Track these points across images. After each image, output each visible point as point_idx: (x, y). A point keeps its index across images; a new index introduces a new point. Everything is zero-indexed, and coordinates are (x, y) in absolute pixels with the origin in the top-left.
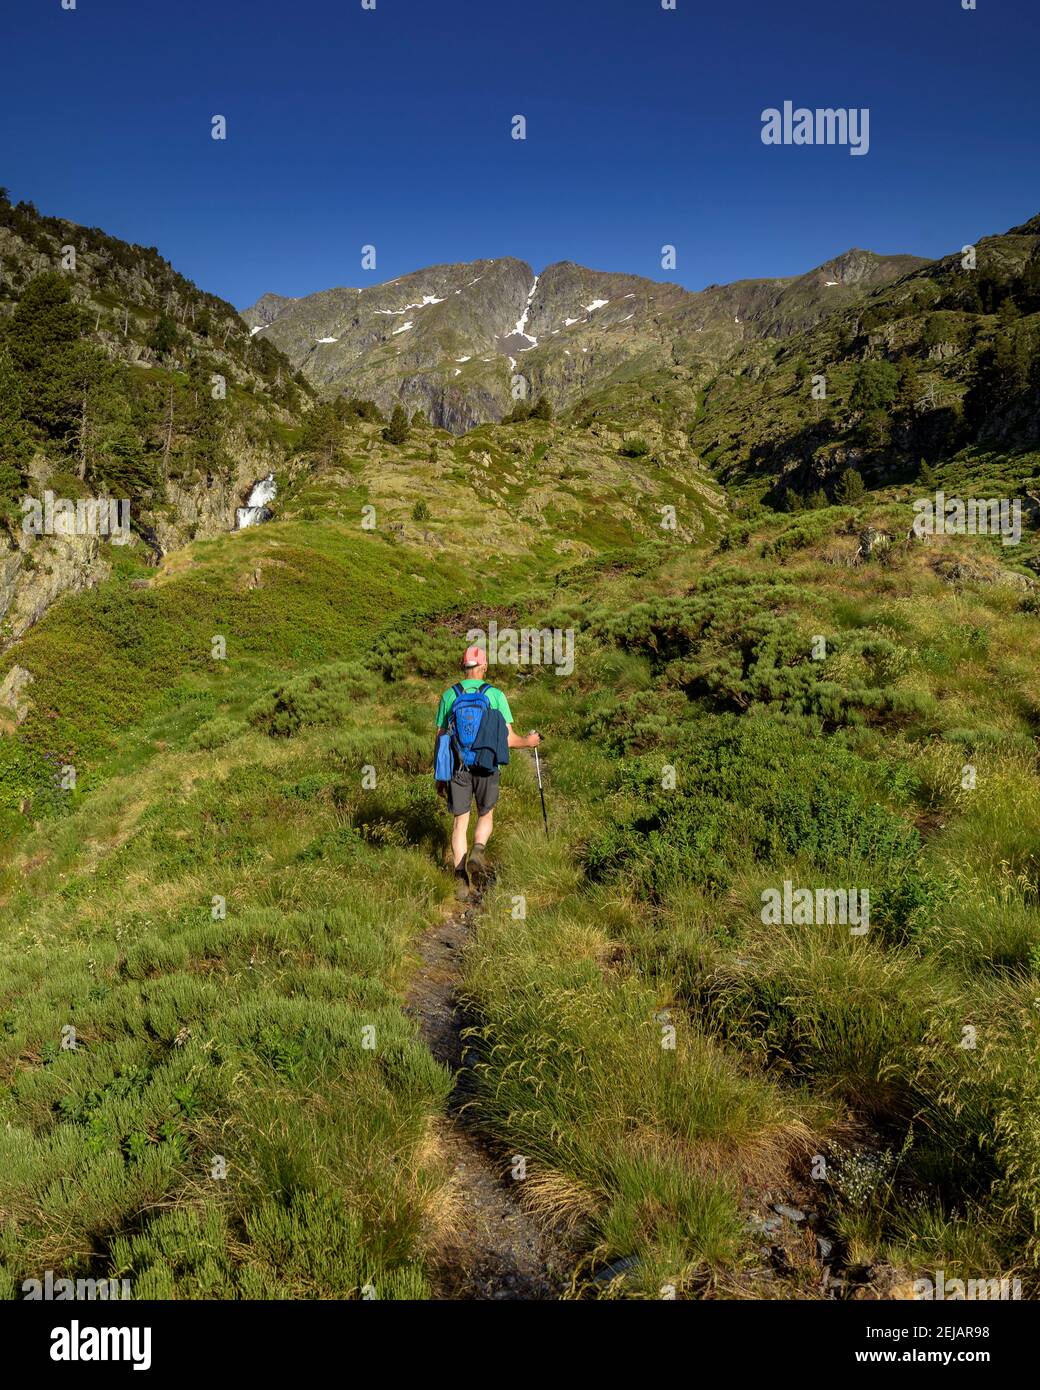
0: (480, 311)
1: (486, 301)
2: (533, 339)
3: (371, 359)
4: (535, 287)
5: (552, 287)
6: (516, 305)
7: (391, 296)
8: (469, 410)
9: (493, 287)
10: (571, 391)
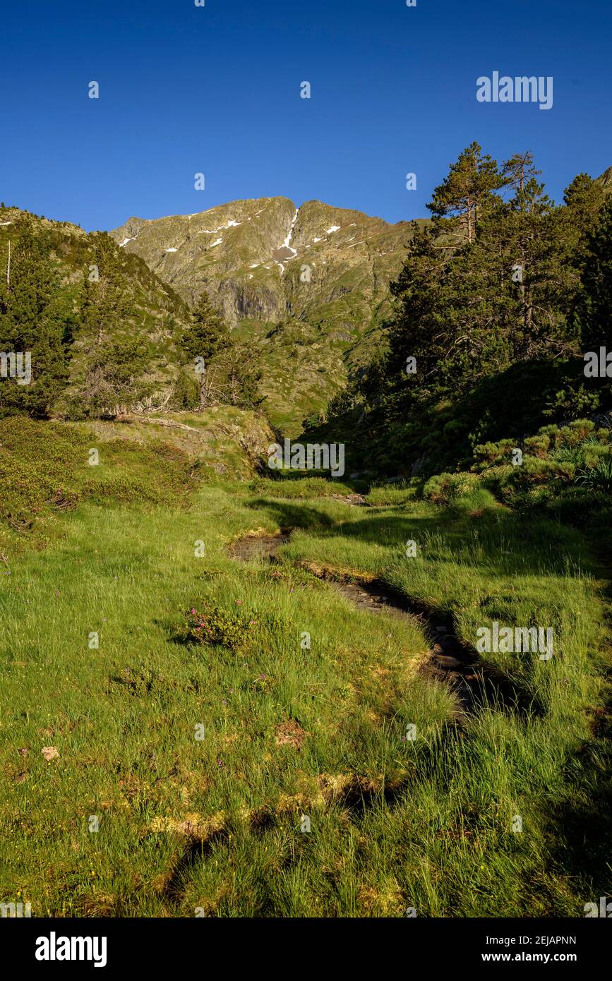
0: (263, 233)
1: (266, 226)
2: (294, 251)
3: (199, 264)
4: (296, 216)
5: (307, 217)
6: (284, 228)
7: (208, 221)
8: (258, 300)
9: (271, 217)
10: (315, 289)
